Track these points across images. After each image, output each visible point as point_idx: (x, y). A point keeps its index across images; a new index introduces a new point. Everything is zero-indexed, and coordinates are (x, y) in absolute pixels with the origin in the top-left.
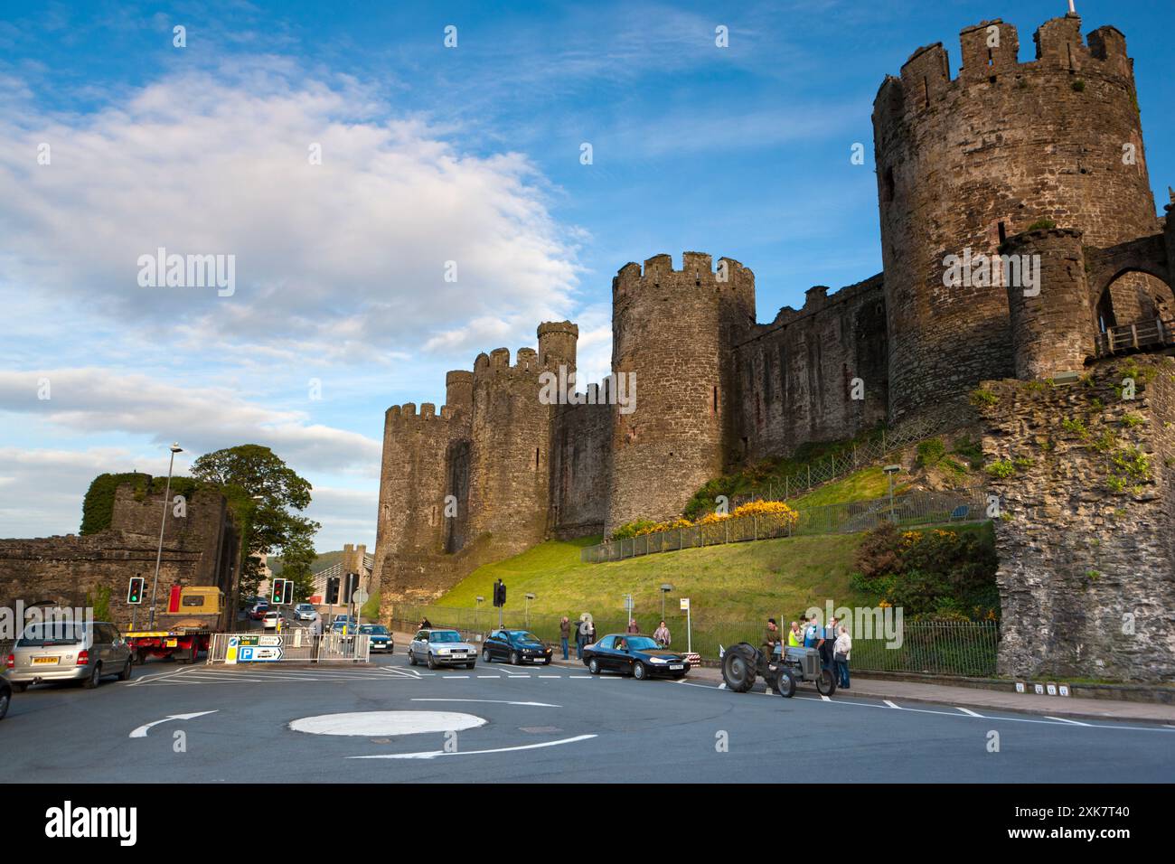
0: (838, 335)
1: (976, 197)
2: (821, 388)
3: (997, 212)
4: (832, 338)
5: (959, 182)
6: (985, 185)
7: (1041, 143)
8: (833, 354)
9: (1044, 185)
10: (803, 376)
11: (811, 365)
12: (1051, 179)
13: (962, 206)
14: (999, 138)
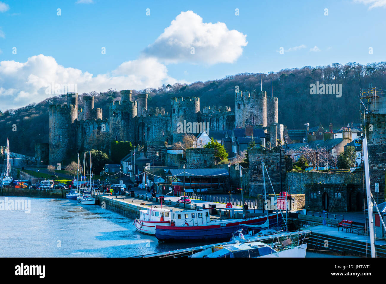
0: (222, 119)
1: (251, 113)
2: (219, 127)
3: (253, 116)
4: (221, 119)
5: (249, 111)
6: (252, 112)
7: (258, 108)
8: (221, 122)
9: (258, 113)
10: (215, 124)
11: (217, 123)
12: (259, 113)
13: (249, 114)
14: (254, 107)
